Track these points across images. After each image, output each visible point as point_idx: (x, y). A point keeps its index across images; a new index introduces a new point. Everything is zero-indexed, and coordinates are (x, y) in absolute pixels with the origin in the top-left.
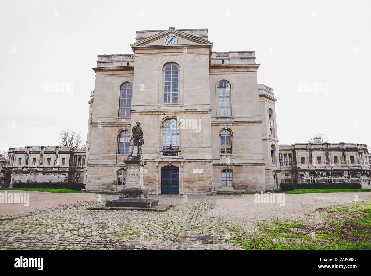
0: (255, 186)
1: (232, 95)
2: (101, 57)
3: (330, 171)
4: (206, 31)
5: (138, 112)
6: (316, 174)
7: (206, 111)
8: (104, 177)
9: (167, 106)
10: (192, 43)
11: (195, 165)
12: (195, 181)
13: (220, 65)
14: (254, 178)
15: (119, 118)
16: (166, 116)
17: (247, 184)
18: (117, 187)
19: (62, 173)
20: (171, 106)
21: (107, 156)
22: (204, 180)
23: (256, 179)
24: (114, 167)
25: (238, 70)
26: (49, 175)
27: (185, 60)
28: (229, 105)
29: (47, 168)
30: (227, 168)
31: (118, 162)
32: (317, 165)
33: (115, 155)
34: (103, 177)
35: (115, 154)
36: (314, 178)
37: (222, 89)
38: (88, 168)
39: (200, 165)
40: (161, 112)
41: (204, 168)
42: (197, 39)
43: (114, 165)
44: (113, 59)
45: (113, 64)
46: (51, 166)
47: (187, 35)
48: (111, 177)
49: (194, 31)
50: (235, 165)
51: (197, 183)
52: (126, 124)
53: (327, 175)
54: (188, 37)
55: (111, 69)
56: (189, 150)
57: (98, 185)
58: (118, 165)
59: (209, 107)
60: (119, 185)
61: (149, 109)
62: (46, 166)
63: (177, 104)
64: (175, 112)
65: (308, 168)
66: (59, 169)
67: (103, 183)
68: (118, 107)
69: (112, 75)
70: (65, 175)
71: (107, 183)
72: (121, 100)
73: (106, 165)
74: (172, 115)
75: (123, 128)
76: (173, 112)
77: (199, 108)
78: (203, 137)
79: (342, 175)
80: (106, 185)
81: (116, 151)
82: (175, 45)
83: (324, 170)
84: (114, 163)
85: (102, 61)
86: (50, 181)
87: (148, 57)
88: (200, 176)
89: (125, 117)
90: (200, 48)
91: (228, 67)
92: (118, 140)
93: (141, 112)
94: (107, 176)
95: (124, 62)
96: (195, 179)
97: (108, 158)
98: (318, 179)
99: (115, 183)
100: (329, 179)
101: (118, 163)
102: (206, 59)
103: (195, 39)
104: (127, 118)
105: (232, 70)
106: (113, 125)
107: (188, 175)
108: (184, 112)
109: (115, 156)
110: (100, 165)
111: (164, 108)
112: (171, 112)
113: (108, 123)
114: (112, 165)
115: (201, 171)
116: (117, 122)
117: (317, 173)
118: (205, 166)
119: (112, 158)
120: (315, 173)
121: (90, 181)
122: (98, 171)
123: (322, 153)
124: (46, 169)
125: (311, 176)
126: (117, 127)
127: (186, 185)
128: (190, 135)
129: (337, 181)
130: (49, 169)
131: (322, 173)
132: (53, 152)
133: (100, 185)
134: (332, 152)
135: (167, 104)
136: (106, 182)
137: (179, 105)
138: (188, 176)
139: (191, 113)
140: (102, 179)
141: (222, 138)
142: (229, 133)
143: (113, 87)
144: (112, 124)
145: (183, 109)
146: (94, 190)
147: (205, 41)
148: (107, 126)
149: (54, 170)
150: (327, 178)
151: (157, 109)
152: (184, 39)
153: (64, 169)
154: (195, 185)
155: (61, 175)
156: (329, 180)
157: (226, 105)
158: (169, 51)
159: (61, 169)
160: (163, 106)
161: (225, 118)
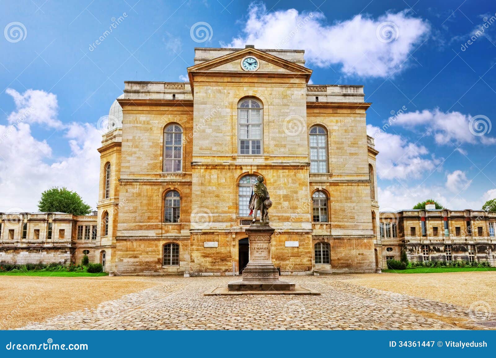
2: (130, 84)
3: (449, 245)
4: (302, 53)
5: (203, 165)
6: (430, 250)
7: (302, 166)
8: (143, 253)
9: (245, 157)
10: (282, 70)
11: (287, 236)
12: (288, 258)
15: (163, 173)
16: (244, 171)
18: (163, 267)
19: (60, 250)
20: (251, 157)
21: (146, 225)
22: (300, 256)
24: (159, 240)
25: (339, 111)
27: (271, 94)
28: (324, 158)
30: (322, 241)
31: (164, 234)
32: (432, 238)
34: (141, 254)
35: (160, 222)
38: (118, 242)
39: (294, 236)
40: (236, 166)
41: (300, 241)
42: (289, 64)
43: (157, 238)
44: (151, 88)
45: (149, 96)
47: (274, 58)
48: (154, 253)
49: (283, 53)
51: (290, 260)
52: (176, 182)
54: (276, 61)
55: (148, 102)
56: (278, 216)
57: (134, 265)
58: (163, 238)
59: (306, 160)
60: (165, 264)
61: (218, 161)
63: (259, 155)
64: (258, 166)
65: (419, 242)
66: (55, 244)
67: (142, 262)
69: (149, 112)
70: (66, 252)
71: (149, 262)
72: (165, 147)
73: (146, 238)
74: (253, 171)
75: (170, 186)
76: (254, 165)
77: (291, 161)
78: (298, 200)
80: (146, 265)
81: (160, 218)
82: (256, 71)
83: (441, 244)
84: (158, 234)
85: (132, 89)
87: (215, 88)
88: (295, 251)
90: (293, 78)
92: (163, 204)
93: (207, 166)
94: (147, 253)
95: (167, 93)
96: (287, 255)
97: (149, 228)
99: (161, 261)
102: (304, 95)
103: (286, 64)
104: (175, 172)
105: (330, 111)
107: (277, 249)
108: (271, 166)
109: (159, 225)
110: (136, 238)
111: (240, 161)
112: (251, 165)
113: (147, 179)
114: (155, 238)
115: (296, 244)
116: (161, 179)
117: (431, 248)
118: (302, 238)
119: (156, 227)
120: (429, 247)
121: (122, 259)
122: (133, 245)
123: (440, 222)
125: (424, 251)
126: (161, 186)
127: (275, 263)
128: (279, 197)
129: (458, 258)
133: (137, 265)
134: (453, 222)
135: (245, 154)
136: (146, 261)
137: (263, 157)
138: (278, 251)
139: (281, 168)
140: (140, 256)
142: (324, 196)
143: (151, 129)
144: (153, 181)
145: (269, 162)
147: (302, 68)
148: (145, 183)
149: (46, 245)
150: (445, 254)
151: (230, 161)
152: (270, 64)
153: (63, 244)
154: (287, 262)
155: (58, 253)
157: (320, 159)
160: (239, 157)
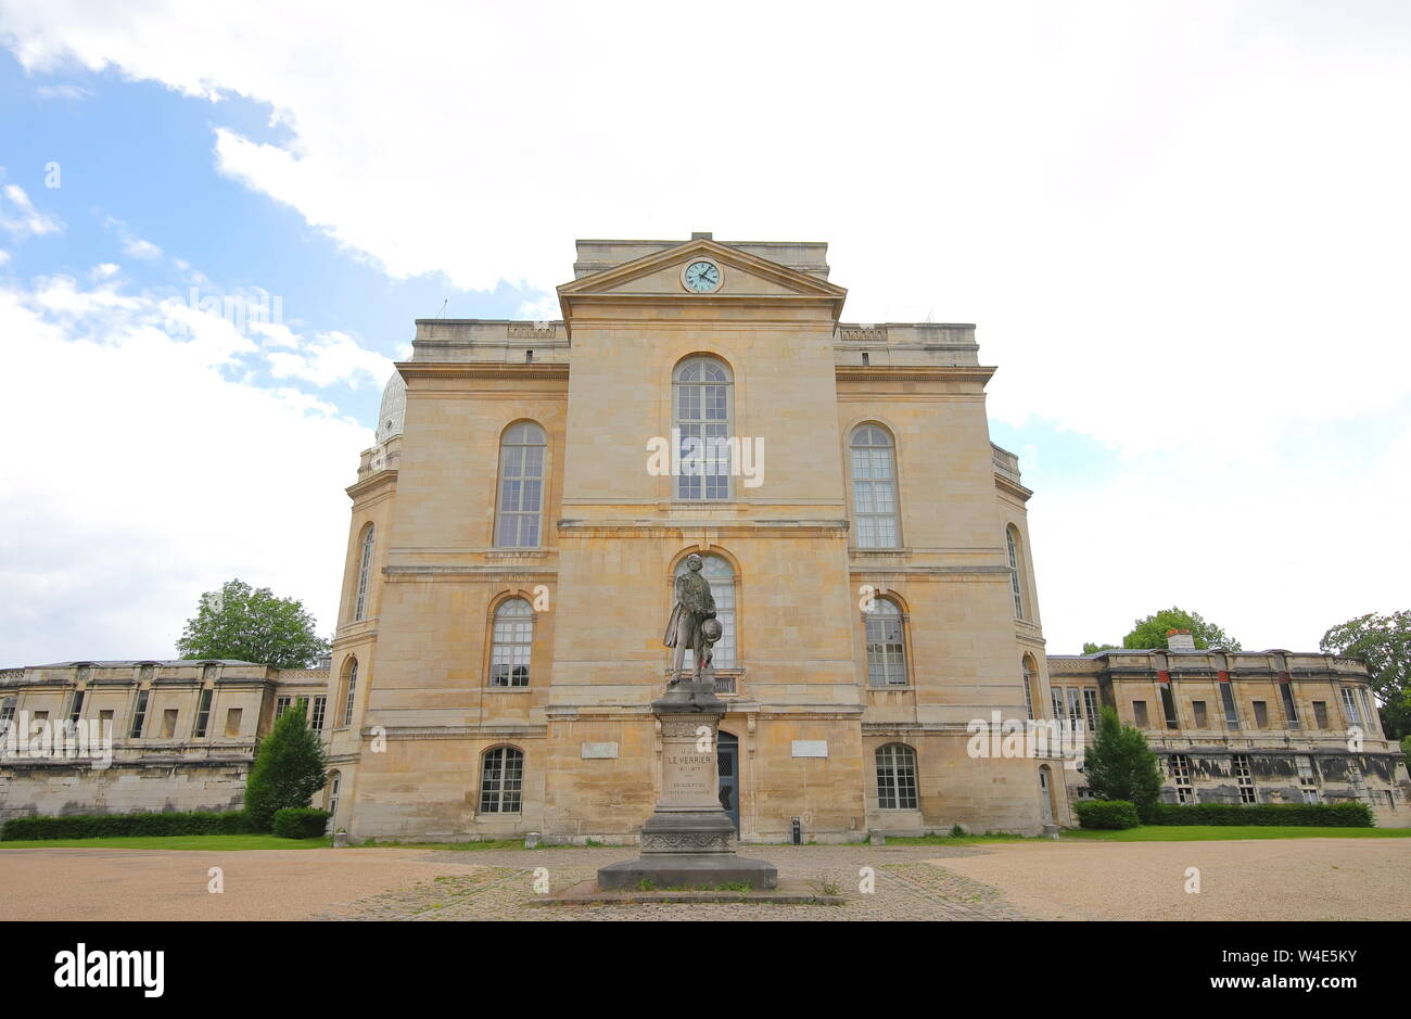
0: (1002, 808)
1: (900, 475)
2: (429, 328)
3: (1243, 756)
4: (821, 251)
5: (586, 529)
6: (1192, 768)
7: (829, 529)
8: (428, 779)
9: (691, 507)
10: (775, 291)
11: (796, 725)
12: (801, 790)
13: (856, 368)
14: (995, 781)
15: (494, 550)
16: (687, 543)
17: (972, 801)
18: (479, 819)
19: (223, 771)
20: (707, 507)
21: (443, 695)
22: (832, 785)
23: (1005, 783)
24: (472, 737)
25: (920, 387)
26: (163, 780)
27: (750, 348)
28: (890, 509)
29: (158, 750)
30: (896, 740)
31: (486, 719)
32: (1193, 733)
33: (475, 689)
34: (422, 781)
35: (477, 686)
36: (1186, 781)
37: (865, 454)
40: (668, 529)
41: (832, 739)
42: (793, 275)
43: (469, 731)
44: (475, 334)
45: (472, 354)
46: (176, 741)
47: (756, 263)
48: (456, 779)
49: (778, 251)
50: (925, 728)
52: (523, 574)
53: (1236, 772)
54: (762, 270)
55: (468, 370)
56: (772, 668)
57: (404, 814)
58: (485, 731)
59: (840, 515)
60: (485, 808)
61: (623, 517)
62: (155, 743)
63: (724, 500)
64: (720, 529)
65: (1161, 745)
66: (212, 752)
67: (424, 803)
68: (491, 511)
69: (468, 394)
70: (238, 775)
71: (442, 804)
72: (501, 483)
73: (438, 731)
74: (709, 542)
75: (508, 586)
76: (711, 529)
77: (802, 516)
78: (821, 621)
79: (1288, 772)
80: (434, 813)
81: (478, 673)
82: (716, 293)
83: (1222, 754)
84: (471, 722)
85: (433, 339)
86: (170, 806)
87: (619, 334)
88: (817, 768)
89: (518, 547)
90: (801, 307)
91: (884, 376)
92: (489, 635)
93: (596, 529)
94: (439, 776)
96: (799, 781)
97: (447, 704)
98: (1205, 786)
99: (473, 802)
100: (1245, 785)
101: (485, 723)
102: (825, 348)
103: (784, 276)
104: (524, 549)
105: (898, 387)
106: (469, 575)
107: (771, 764)
108: (753, 529)
109: (476, 693)
110: (413, 732)
111: (678, 517)
112: (705, 529)
113: (453, 568)
114: (463, 731)
115: (820, 748)
116: (489, 567)
117: (1196, 763)
118: (834, 731)
119: (464, 703)
120: (1190, 761)
121: (372, 796)
122: (404, 754)
123: (1209, 686)
124: (156, 754)
125: (1178, 774)
126: (487, 586)
127: (768, 804)
128: (777, 613)
129: (1274, 796)
130: (168, 752)
131: (1215, 762)
132: (193, 682)
133: (411, 815)
134: (1244, 686)
135: (690, 500)
136: (434, 800)
137: (735, 507)
138: (773, 768)
139: (778, 534)
140: (421, 787)
141: (868, 627)
142: (894, 611)
144: (468, 571)
145: (748, 519)
146: (384, 833)
147: (820, 283)
148: (448, 578)
149: (190, 756)
150: (1234, 782)
151: (652, 518)
152: (748, 275)
153: (232, 752)
155: (218, 778)
156: (1243, 790)
157: (880, 510)
158: (694, 314)
159: (217, 753)
160: (676, 507)
161: (879, 555)
